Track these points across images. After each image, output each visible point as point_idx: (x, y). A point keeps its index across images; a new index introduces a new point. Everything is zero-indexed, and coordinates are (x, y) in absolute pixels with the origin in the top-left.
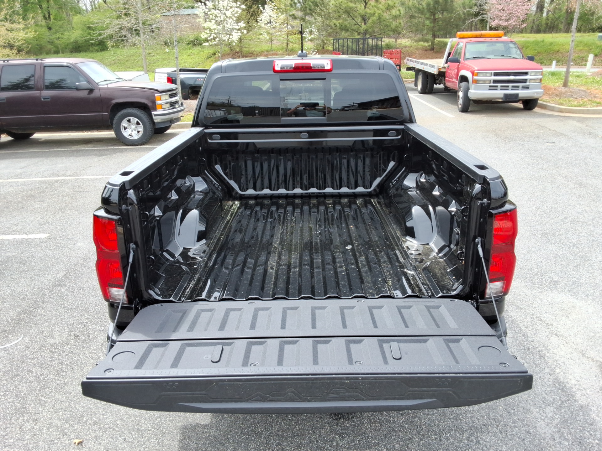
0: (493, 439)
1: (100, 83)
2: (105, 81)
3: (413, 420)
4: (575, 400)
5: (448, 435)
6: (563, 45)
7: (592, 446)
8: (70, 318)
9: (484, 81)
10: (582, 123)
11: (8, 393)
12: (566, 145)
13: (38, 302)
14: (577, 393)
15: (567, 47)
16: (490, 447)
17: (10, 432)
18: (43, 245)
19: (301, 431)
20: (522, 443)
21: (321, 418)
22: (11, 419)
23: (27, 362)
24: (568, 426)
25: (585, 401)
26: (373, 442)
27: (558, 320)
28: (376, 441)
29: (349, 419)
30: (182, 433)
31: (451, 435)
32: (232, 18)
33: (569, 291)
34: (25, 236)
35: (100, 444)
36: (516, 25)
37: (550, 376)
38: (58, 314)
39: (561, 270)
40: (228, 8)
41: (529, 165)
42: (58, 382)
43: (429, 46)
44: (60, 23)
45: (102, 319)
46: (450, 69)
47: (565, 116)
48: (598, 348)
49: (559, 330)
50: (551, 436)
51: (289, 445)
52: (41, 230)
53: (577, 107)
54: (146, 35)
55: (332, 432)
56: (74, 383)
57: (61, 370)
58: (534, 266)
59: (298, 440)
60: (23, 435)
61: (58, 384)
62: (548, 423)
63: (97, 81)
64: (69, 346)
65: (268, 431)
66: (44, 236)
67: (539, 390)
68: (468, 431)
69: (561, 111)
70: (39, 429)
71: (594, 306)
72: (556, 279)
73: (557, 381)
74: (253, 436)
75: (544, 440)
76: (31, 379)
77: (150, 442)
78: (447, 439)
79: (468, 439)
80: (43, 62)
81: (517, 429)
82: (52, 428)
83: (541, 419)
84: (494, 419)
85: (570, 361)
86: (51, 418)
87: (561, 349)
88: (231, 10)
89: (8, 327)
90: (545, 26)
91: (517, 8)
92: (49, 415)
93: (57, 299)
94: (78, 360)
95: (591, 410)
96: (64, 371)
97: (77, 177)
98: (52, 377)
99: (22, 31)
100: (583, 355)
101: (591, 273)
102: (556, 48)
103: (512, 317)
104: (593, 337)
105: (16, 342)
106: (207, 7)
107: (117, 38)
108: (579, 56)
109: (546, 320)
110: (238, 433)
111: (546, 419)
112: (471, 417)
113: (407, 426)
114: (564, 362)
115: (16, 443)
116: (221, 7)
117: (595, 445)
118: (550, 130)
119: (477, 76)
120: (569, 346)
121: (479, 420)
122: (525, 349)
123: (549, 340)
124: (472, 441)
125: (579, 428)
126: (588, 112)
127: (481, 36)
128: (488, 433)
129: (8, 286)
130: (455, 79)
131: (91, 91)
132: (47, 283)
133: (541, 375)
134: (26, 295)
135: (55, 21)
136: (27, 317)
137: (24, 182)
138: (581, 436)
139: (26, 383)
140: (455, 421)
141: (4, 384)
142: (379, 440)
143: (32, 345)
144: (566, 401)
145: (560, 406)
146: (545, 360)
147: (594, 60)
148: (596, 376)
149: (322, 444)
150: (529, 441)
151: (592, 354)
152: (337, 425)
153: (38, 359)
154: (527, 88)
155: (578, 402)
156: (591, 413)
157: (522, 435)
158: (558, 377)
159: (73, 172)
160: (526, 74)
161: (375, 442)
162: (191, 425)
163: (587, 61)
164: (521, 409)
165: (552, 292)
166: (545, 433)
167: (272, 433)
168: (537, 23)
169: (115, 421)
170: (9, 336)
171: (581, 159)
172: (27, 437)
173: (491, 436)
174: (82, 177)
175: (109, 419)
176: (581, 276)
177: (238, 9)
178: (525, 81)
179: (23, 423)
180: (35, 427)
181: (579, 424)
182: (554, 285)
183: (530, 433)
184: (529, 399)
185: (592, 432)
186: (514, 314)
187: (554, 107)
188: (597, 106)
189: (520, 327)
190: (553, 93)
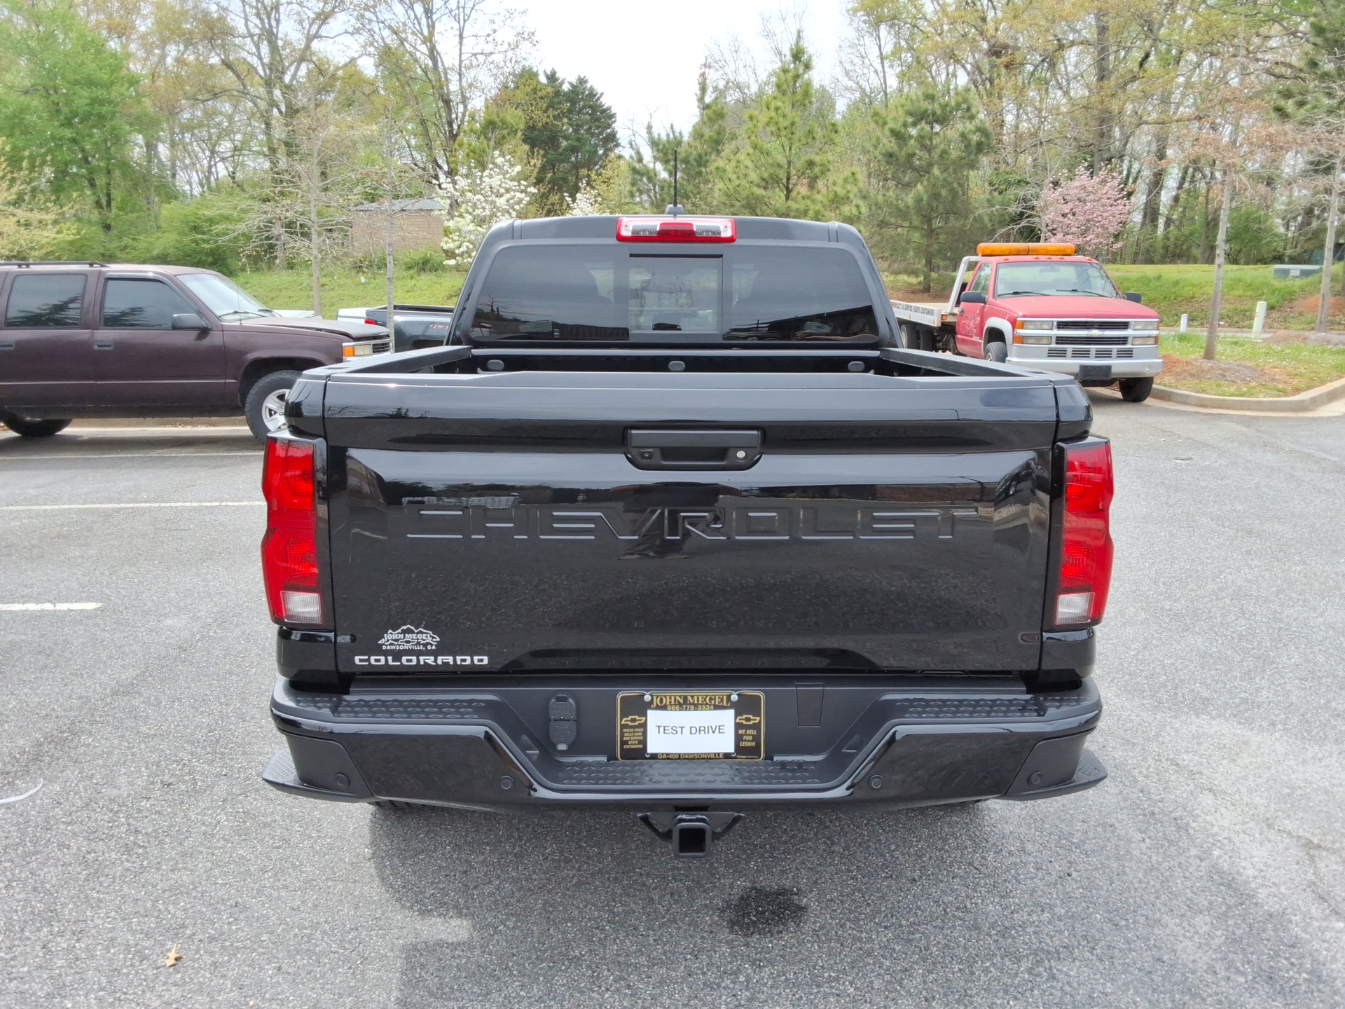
0: (1084, 972)
1: (224, 317)
2: (236, 312)
3: (911, 937)
4: (1256, 904)
5: (988, 964)
6: (1200, 286)
7: (1296, 984)
8: (151, 752)
9: (1038, 339)
10: (1248, 427)
11: (14, 884)
12: (1216, 465)
13: (80, 722)
14: (1260, 891)
15: (1210, 290)
16: (1079, 985)
17: (21, 953)
18: (90, 622)
19: (668, 954)
20: (1146, 979)
21: (711, 932)
22: (22, 930)
23: (58, 828)
24: (1244, 950)
25: (1277, 906)
26: (826, 975)
27: (1214, 765)
28: (833, 974)
29: (772, 936)
30: (405, 958)
31: (994, 965)
32: (508, 212)
33: (1235, 716)
34: (48, 606)
35: (224, 976)
36: (1101, 243)
37: (1201, 860)
38: (126, 744)
39: (1217, 678)
40: (502, 191)
41: (1139, 496)
42: (128, 865)
43: (919, 283)
44: (132, 216)
45: (222, 754)
46: (966, 318)
47: (1211, 414)
48: (1301, 815)
49: (1216, 782)
50: (1209, 968)
51: (642, 979)
52: (84, 595)
53: (1237, 396)
54: (322, 238)
55: (736, 957)
56: (164, 867)
57: (135, 843)
58: (1157, 671)
59: (663, 971)
60: (50, 959)
61: (127, 870)
62: (1200, 943)
63: (219, 313)
64: (151, 801)
65: (596, 955)
66: (91, 606)
67: (1179, 886)
68: (1031, 958)
69: (1202, 404)
70: (87, 949)
71: (1288, 742)
72: (1205, 694)
73: (1215, 870)
74: (564, 964)
75: (1192, 973)
76: (67, 858)
77: (336, 974)
78: (986, 971)
79: (1030, 971)
80: (103, 269)
81: (1134, 953)
82: (114, 947)
83: (1185, 937)
84: (1085, 937)
85: (1242, 835)
86: (111, 930)
87: (1222, 815)
88: (508, 196)
89: (13, 766)
90: (1161, 251)
91: (1101, 209)
92: (109, 923)
93: (122, 719)
94: (171, 826)
95: (1291, 921)
96: (140, 847)
97: (162, 505)
98: (113, 855)
99: (50, 227)
100: (1269, 826)
101: (1279, 685)
102: (1188, 291)
103: (1115, 759)
104: (1289, 795)
105: (32, 792)
106: (457, 187)
107: (262, 240)
108: (1236, 309)
109: (1188, 765)
110: (530, 958)
111: (1196, 936)
112: (1035, 933)
113: (897, 948)
114: (1230, 839)
115: (35, 973)
116: (488, 188)
117: (1301, 981)
118: (1179, 437)
119: (1022, 328)
120: (1239, 810)
121: (1051, 937)
122: (1144, 815)
123: (1195, 799)
124: (1039, 975)
125: (1267, 952)
126: (1260, 406)
127: (1028, 252)
128: (1073, 962)
129: (12, 694)
130: (977, 335)
131: (204, 332)
132: (99, 690)
133: (1182, 859)
134: (54, 710)
135: (121, 213)
136: (56, 748)
137: (45, 510)
138: (1271, 967)
139: (56, 866)
140: (1000, 940)
141: (5, 867)
142: (838, 971)
143: (67, 799)
144: (1236, 906)
145: (1225, 914)
146: (1189, 834)
147: (1267, 316)
148: (1298, 863)
149: (715, 978)
150: (1162, 976)
151: (1288, 825)
152: (747, 945)
153: (81, 823)
154: (1128, 354)
155: (1262, 907)
156: (1291, 926)
157: (1146, 964)
158: (1217, 864)
159: (153, 495)
160: (1125, 326)
161: (830, 976)
162: (425, 943)
163: (1252, 319)
164: (1142, 920)
165: (1198, 717)
166: (1194, 961)
167: (605, 959)
168: (1145, 245)
169: (258, 935)
170: (17, 782)
171: (1250, 488)
172: (60, 963)
173: (1080, 967)
174: (172, 504)
175: (243, 931)
176: (1257, 690)
177: (523, 195)
178: (1124, 340)
179: (50, 937)
180: (77, 945)
181: (1266, 946)
182: (1201, 705)
183: (1163, 962)
184: (1158, 901)
185: (1293, 960)
186: (1120, 753)
187: (1187, 396)
188: (1279, 396)
189: (1134, 777)
190: (1185, 371)
